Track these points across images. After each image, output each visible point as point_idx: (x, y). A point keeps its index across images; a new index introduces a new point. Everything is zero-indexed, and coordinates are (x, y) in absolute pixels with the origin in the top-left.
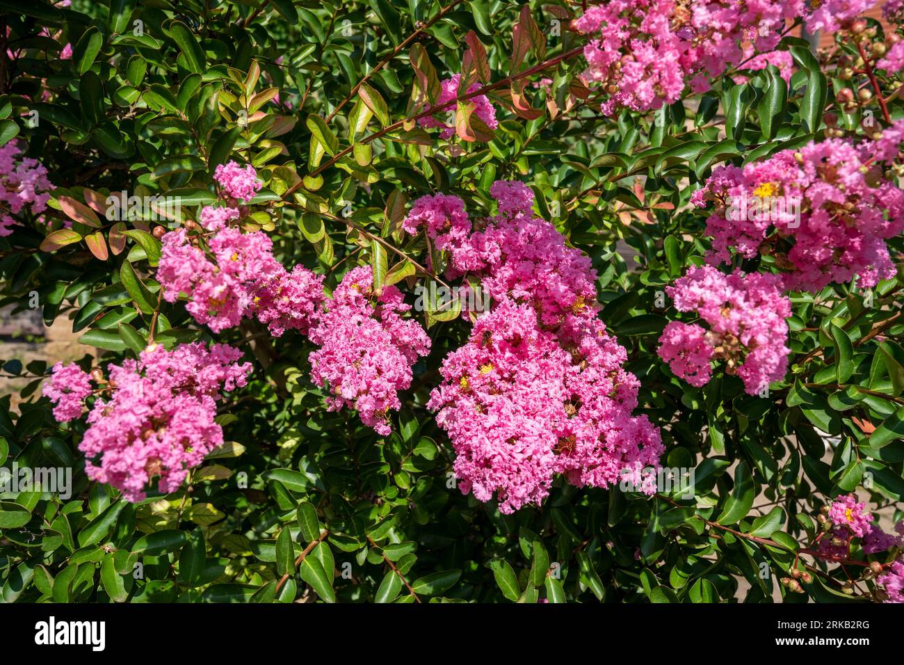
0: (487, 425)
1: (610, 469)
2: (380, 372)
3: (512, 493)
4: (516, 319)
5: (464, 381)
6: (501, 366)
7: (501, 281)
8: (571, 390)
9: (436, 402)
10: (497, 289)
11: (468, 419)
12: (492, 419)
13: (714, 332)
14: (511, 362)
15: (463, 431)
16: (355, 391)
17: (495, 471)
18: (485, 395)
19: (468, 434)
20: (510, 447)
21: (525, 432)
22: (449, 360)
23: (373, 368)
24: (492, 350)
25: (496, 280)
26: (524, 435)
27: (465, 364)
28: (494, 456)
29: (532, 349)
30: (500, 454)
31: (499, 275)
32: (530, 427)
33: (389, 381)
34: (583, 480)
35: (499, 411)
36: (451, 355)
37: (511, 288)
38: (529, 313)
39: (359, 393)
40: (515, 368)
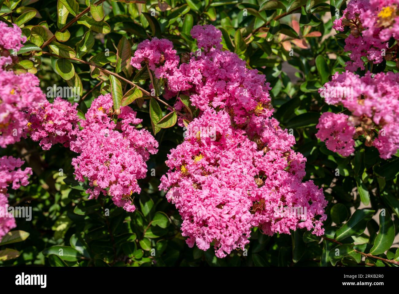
0: (203, 197)
1: (290, 220)
2: (124, 167)
3: (224, 242)
4: (216, 122)
5: (183, 169)
6: (208, 155)
7: (204, 96)
8: (258, 168)
9: (165, 185)
10: (202, 102)
11: (189, 194)
12: (205, 192)
13: (354, 116)
14: (216, 152)
15: (186, 202)
16: (108, 182)
17: (210, 228)
18: (199, 176)
19: (190, 204)
20: (219, 210)
21: (229, 199)
22: (172, 154)
23: (119, 165)
24: (201, 145)
25: (200, 96)
26: (228, 202)
27: (183, 156)
28: (209, 218)
29: (229, 142)
30: (213, 216)
31: (202, 93)
32: (232, 196)
33: (131, 173)
34: (272, 229)
35: (210, 186)
36: (173, 151)
37: (211, 101)
38: (225, 116)
39: (111, 184)
40: (218, 156)
